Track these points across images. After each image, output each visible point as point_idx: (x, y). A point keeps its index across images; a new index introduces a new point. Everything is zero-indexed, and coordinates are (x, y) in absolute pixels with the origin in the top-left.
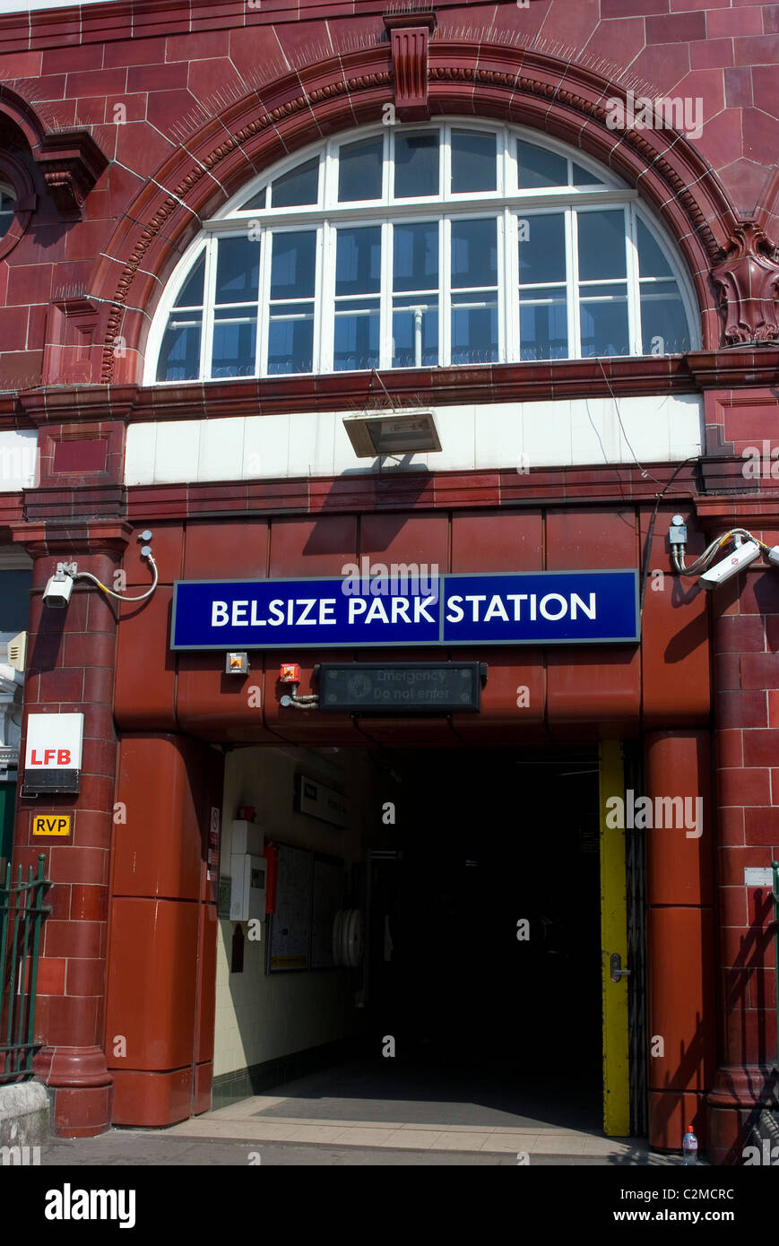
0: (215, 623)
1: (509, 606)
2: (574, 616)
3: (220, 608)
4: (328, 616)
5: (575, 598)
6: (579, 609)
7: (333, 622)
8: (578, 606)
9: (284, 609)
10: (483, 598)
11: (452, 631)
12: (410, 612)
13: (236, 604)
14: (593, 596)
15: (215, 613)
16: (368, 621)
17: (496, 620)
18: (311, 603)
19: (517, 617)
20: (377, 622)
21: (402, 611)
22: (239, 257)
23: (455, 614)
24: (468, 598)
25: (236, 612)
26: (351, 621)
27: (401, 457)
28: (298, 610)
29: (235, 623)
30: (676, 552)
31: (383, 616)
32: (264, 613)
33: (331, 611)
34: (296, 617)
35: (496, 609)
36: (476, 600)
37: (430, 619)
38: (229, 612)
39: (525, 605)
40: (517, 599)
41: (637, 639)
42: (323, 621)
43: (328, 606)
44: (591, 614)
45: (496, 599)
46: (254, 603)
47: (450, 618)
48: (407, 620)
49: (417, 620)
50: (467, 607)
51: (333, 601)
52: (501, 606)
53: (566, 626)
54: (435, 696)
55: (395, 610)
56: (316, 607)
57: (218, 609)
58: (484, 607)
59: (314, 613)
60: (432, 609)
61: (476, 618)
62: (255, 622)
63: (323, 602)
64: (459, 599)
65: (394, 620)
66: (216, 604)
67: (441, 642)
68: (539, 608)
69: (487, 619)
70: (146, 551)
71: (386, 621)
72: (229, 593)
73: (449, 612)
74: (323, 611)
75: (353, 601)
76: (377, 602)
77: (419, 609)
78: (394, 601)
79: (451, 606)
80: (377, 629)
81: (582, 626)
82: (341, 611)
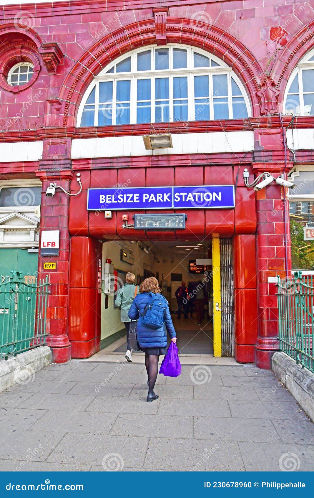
0: (101, 202)
1: (194, 197)
2: (214, 200)
3: (102, 197)
4: (137, 200)
5: (215, 194)
6: (216, 197)
8: (219, 196)
9: (123, 197)
10: (186, 194)
11: (176, 204)
12: (163, 198)
13: (107, 196)
14: (220, 193)
16: (149, 201)
17: (190, 201)
18: (131, 195)
19: (197, 200)
20: (152, 201)
21: (160, 198)
23: (177, 199)
24: (181, 194)
25: (107, 198)
26: (144, 201)
28: (127, 198)
29: (107, 202)
30: (245, 180)
31: (154, 199)
32: (116, 199)
33: (138, 198)
34: (127, 200)
35: (190, 197)
36: (183, 194)
37: (169, 200)
38: (105, 198)
39: (199, 196)
40: (197, 194)
41: (234, 206)
42: (135, 201)
43: (137, 196)
44: (220, 199)
45: (190, 194)
46: (113, 196)
48: (162, 201)
49: (165, 201)
50: (181, 197)
52: (191, 196)
53: (212, 203)
54: (170, 225)
55: (158, 198)
56: (133, 197)
57: (102, 198)
58: (186, 197)
59: (132, 199)
60: (170, 197)
61: (184, 200)
62: (114, 202)
63: (135, 195)
64: (178, 194)
65: (158, 201)
67: (173, 207)
68: (203, 197)
69: (187, 200)
70: (78, 179)
71: (155, 201)
72: (105, 193)
73: (175, 198)
74: (135, 198)
75: (144, 195)
76: (152, 195)
77: (166, 197)
78: (158, 195)
79: (176, 196)
80: (153, 204)
81: (217, 202)
82: (141, 198)
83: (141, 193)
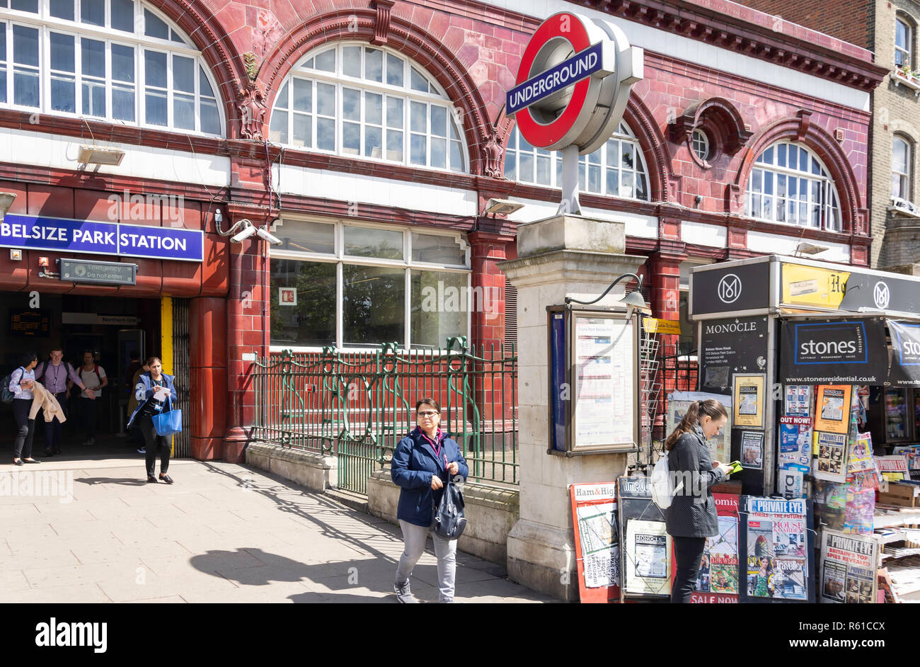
0: (4, 234)
1: (149, 241)
2: (177, 248)
3: (5, 227)
4: (63, 237)
5: (177, 240)
6: (179, 245)
7: (66, 240)
8: (183, 244)
9: (40, 231)
10: (137, 236)
11: (122, 249)
12: (103, 239)
13: (14, 226)
14: (184, 241)
15: (3, 229)
16: (83, 241)
17: (143, 247)
18: (54, 230)
19: (152, 246)
20: (87, 242)
21: (100, 238)
23: (124, 242)
24: (130, 235)
25: (14, 230)
26: (75, 240)
28: (47, 233)
29: (15, 235)
30: (217, 225)
31: (90, 239)
32: (30, 232)
33: (65, 234)
35: (143, 242)
36: (134, 237)
37: (113, 243)
38: (11, 229)
39: (156, 241)
40: (152, 238)
41: (202, 260)
42: (60, 239)
43: (62, 232)
44: (184, 248)
45: (143, 237)
46: (24, 227)
47: (122, 243)
48: (102, 242)
49: (106, 243)
50: (130, 239)
51: (65, 230)
52: (145, 241)
53: (172, 252)
54: (115, 278)
55: (96, 237)
56: (57, 231)
58: (137, 240)
59: (56, 235)
60: (114, 238)
61: (134, 245)
62: (25, 236)
63: (60, 230)
64: (126, 236)
65: (96, 242)
66: (4, 225)
67: (118, 254)
68: (161, 243)
69: (139, 246)
71: (92, 242)
72: (10, 220)
73: (121, 240)
74: (60, 234)
75: (75, 231)
76: (87, 233)
77: (108, 238)
78: (96, 233)
79: (122, 238)
80: (88, 245)
81: (179, 252)
82: (69, 235)
83: (70, 227)
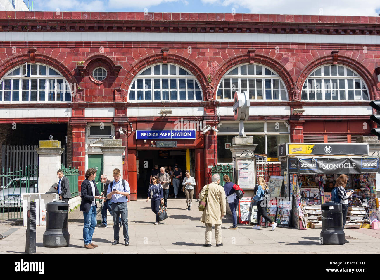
0: (142, 136)
1: (180, 134)
2: (188, 135)
4: (157, 135)
5: (188, 133)
9: (151, 134)
11: (173, 137)
12: (168, 135)
13: (145, 133)
14: (190, 133)
15: (142, 135)
16: (162, 136)
17: (178, 136)
18: (155, 133)
19: (181, 136)
22: (140, 81)
25: (145, 135)
26: (160, 136)
27: (165, 114)
28: (153, 134)
29: (145, 136)
31: (164, 135)
32: (149, 135)
34: (153, 135)
36: (176, 133)
37: (170, 136)
38: (144, 134)
39: (182, 134)
40: (181, 133)
41: (196, 138)
42: (156, 136)
44: (190, 135)
45: (178, 133)
46: (147, 133)
50: (175, 134)
53: (187, 137)
54: (171, 146)
55: (166, 134)
56: (155, 134)
57: (142, 134)
58: (177, 134)
59: (155, 135)
60: (170, 134)
61: (176, 136)
62: (147, 136)
63: (156, 133)
65: (166, 136)
66: (142, 133)
67: (172, 138)
68: (184, 134)
69: (177, 136)
70: (131, 126)
72: (144, 132)
73: (172, 135)
74: (156, 134)
75: (160, 133)
76: (163, 133)
77: (169, 134)
78: (166, 133)
79: (173, 134)
80: (164, 137)
81: (189, 137)
82: (159, 134)
83: (159, 132)
